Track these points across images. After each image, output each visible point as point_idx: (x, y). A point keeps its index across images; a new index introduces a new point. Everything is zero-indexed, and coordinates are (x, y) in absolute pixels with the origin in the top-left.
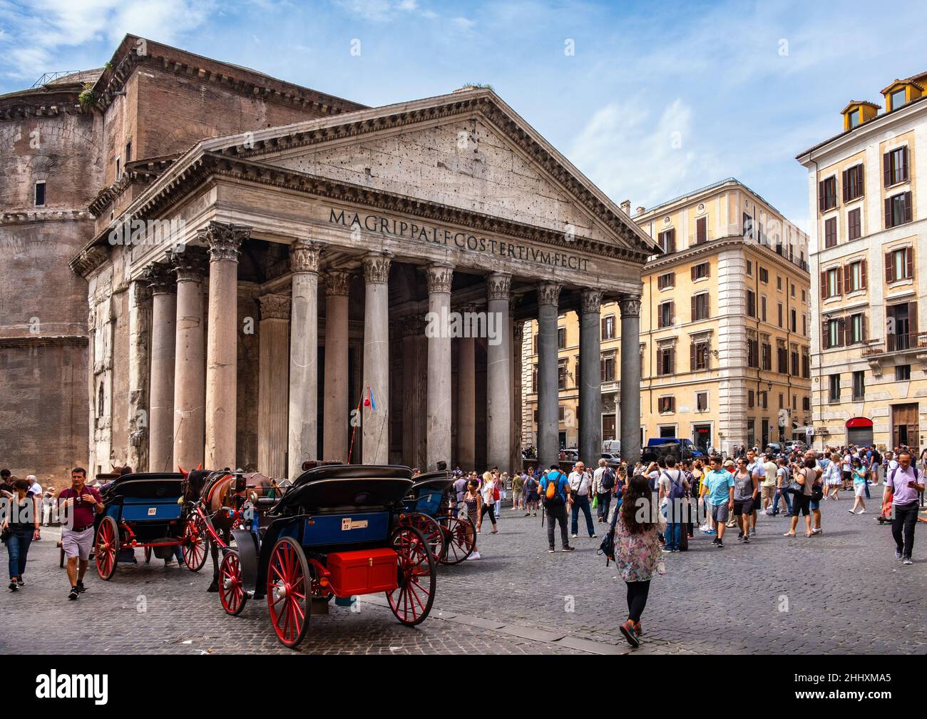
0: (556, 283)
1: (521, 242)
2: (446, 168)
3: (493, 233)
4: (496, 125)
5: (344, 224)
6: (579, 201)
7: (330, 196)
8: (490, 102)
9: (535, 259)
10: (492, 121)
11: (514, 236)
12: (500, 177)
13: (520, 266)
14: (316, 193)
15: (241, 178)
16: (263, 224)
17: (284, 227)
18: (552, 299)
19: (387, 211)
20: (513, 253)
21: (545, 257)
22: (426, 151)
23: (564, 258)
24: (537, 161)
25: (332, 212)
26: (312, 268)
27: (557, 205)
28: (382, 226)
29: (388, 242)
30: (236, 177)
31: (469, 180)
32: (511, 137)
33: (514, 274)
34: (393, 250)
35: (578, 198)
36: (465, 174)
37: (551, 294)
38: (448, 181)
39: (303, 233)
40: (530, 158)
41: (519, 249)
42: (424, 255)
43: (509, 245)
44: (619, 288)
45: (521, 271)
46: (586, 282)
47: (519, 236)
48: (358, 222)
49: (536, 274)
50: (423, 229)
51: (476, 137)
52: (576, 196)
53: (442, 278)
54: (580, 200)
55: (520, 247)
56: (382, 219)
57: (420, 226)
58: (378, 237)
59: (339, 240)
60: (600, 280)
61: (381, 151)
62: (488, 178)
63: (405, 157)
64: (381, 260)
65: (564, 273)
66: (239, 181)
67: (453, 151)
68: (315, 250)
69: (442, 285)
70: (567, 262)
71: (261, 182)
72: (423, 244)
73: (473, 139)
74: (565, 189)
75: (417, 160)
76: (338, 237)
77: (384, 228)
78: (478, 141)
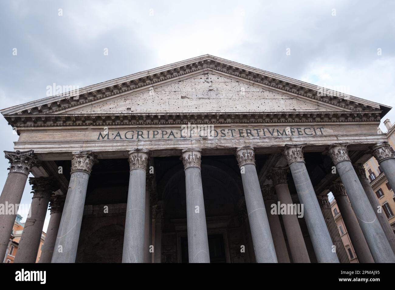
0: (296, 146)
1: (255, 126)
2: (188, 98)
3: (229, 125)
4: (222, 71)
5: (108, 138)
6: (299, 96)
7: (96, 125)
8: (212, 61)
9: (272, 135)
10: (218, 70)
11: (247, 123)
12: (231, 95)
13: (259, 141)
14: (86, 125)
15: (34, 126)
16: (46, 148)
17: (62, 147)
18: (295, 158)
19: (140, 126)
20: (251, 134)
21: (281, 132)
22: (172, 93)
23: (299, 130)
24: (257, 82)
25: (100, 134)
26: (80, 168)
27: (282, 102)
28: (138, 135)
29: (142, 143)
30: (31, 126)
31: (207, 101)
32: (234, 75)
33: (256, 146)
34: (147, 147)
35: (298, 94)
36: (203, 98)
37: (294, 154)
38: (189, 104)
39: (76, 149)
40: (251, 82)
41: (256, 131)
42: (172, 146)
43: (247, 130)
44: (362, 141)
45: (260, 144)
46: (326, 142)
47: (252, 122)
48: (120, 136)
49: (275, 143)
50: (172, 132)
51: (209, 80)
52: (296, 93)
53: (189, 158)
54: (301, 95)
55: (257, 130)
56: (138, 132)
57: (169, 131)
58: (134, 141)
59: (103, 148)
60: (339, 138)
61: (139, 98)
62: (221, 97)
63: (157, 98)
64: (136, 154)
65: (302, 139)
66: (33, 128)
67: (194, 90)
68: (83, 157)
69: (190, 163)
70: (303, 132)
71: (48, 126)
72: (171, 140)
73: (207, 82)
74: (285, 92)
75: (165, 98)
76: (103, 146)
77: (140, 137)
78: (211, 82)
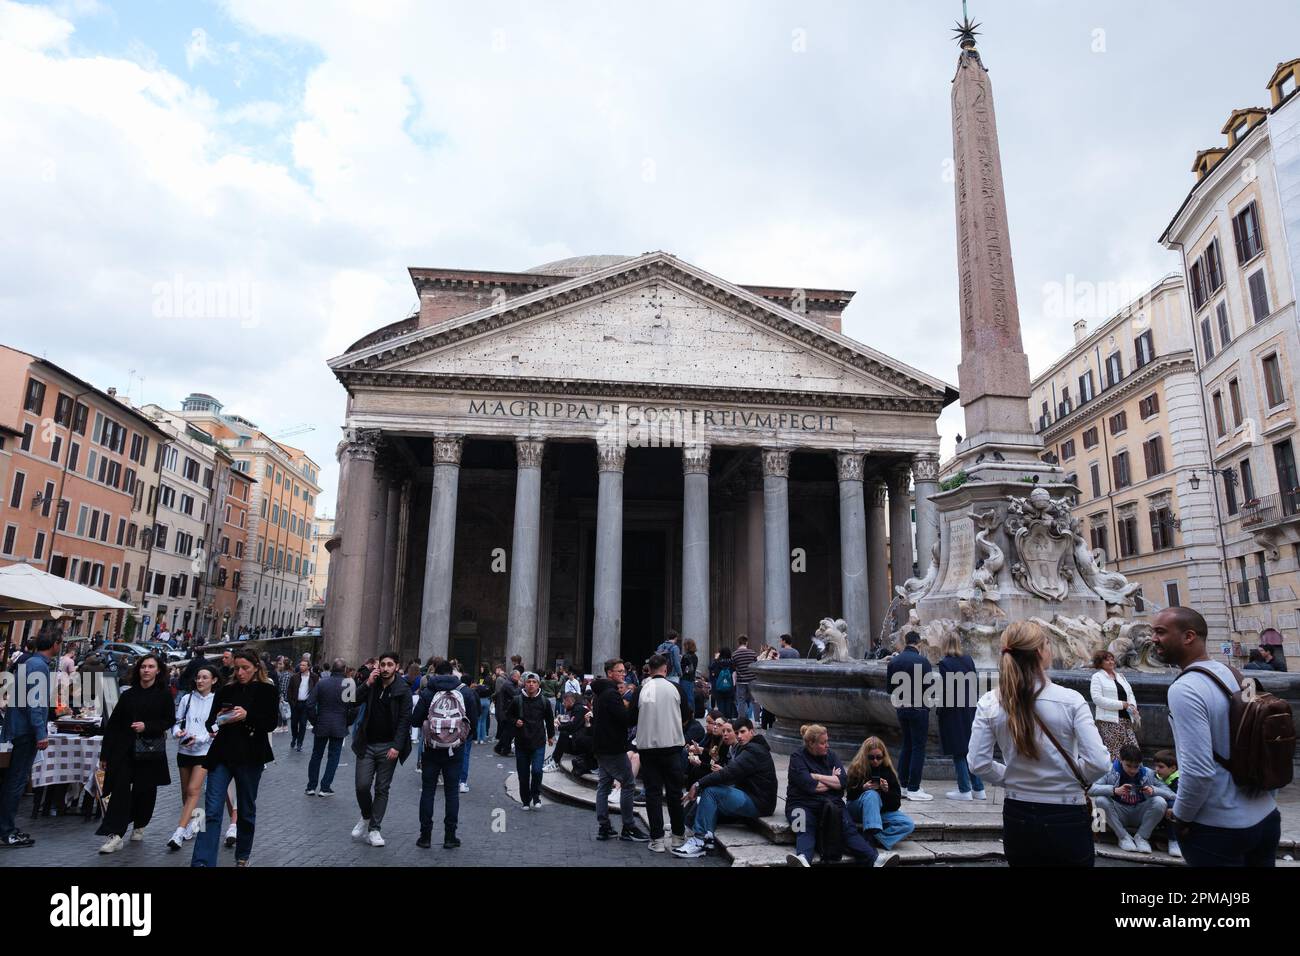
0: (779, 449)
1: (721, 407)
2: (616, 341)
3: (678, 402)
4: (683, 285)
5: (485, 412)
6: (814, 349)
7: (466, 389)
8: (666, 265)
9: (746, 424)
10: (676, 282)
11: (708, 400)
12: (691, 339)
13: (721, 434)
14: (450, 388)
15: (374, 385)
16: (396, 423)
17: (418, 424)
18: (774, 469)
19: (534, 395)
20: (712, 421)
21: (763, 420)
22: (589, 327)
23: (795, 418)
24: (744, 313)
25: (472, 403)
26: (447, 459)
27: (781, 358)
28: (530, 410)
29: (537, 425)
30: (369, 385)
31: (647, 348)
32: (704, 294)
33: (715, 443)
34: (544, 432)
35: (813, 345)
36: (642, 343)
37: (773, 462)
38: (617, 354)
39: (439, 428)
40: (733, 311)
41: (721, 415)
42: (582, 434)
43: (706, 412)
44: (894, 446)
45: (723, 439)
46: (832, 444)
47: (717, 400)
48: (502, 409)
49: (748, 441)
50: (583, 407)
51: (657, 302)
52: (809, 343)
53: (607, 456)
54: (817, 347)
55: (723, 413)
56: (531, 403)
57: (579, 405)
58: (523, 421)
59: (478, 429)
60: (857, 439)
61: (533, 336)
62: (674, 342)
63: (562, 337)
64: (528, 444)
65: (794, 436)
66: (373, 388)
67: (627, 322)
68: (450, 442)
69: (607, 464)
70: (800, 422)
71: (394, 386)
72: (581, 423)
73: (653, 306)
74: (790, 338)
75: (576, 338)
76: (477, 426)
77: (533, 412)
78: (661, 306)
